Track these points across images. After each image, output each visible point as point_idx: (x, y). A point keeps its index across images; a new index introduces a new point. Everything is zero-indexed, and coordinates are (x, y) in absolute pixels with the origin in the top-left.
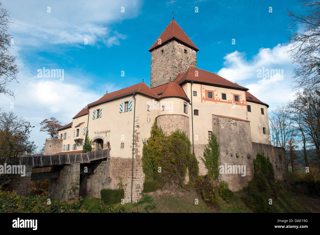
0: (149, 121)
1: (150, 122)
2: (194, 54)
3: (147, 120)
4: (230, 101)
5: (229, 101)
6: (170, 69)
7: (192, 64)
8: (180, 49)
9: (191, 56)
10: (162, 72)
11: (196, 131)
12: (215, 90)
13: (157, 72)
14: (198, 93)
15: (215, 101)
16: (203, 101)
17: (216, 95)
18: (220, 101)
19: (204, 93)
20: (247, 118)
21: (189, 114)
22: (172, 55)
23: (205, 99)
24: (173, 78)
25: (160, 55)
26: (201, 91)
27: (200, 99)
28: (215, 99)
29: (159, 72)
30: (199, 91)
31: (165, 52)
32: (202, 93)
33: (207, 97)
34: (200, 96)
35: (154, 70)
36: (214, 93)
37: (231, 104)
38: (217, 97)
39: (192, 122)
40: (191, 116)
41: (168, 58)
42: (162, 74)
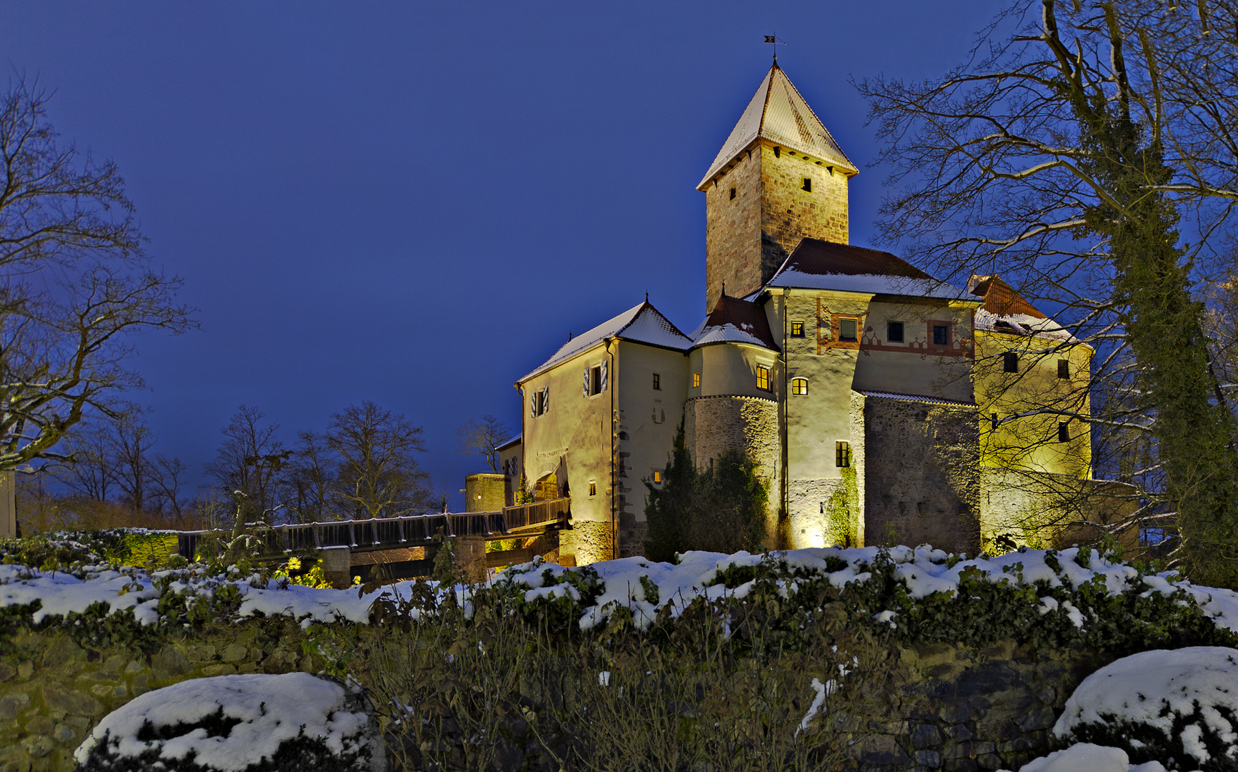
0: (659, 419)
1: (663, 419)
2: (840, 189)
3: (654, 417)
4: (916, 346)
5: (911, 344)
6: (752, 247)
7: (831, 225)
8: (783, 177)
9: (827, 198)
10: (732, 260)
11: (798, 443)
12: (867, 313)
13: (720, 262)
14: (807, 325)
15: (862, 347)
16: (824, 349)
17: (870, 329)
18: (880, 347)
19: (826, 326)
20: (973, 397)
21: (777, 391)
22: (755, 203)
23: (830, 344)
24: (759, 279)
25: (729, 203)
26: (818, 318)
27: (814, 344)
28: (866, 342)
29: (726, 258)
30: (812, 321)
31: (740, 192)
32: (819, 325)
33: (837, 337)
34: (813, 334)
35: (714, 256)
36: (860, 323)
37: (919, 355)
38: (870, 335)
39: (787, 416)
40: (782, 399)
41: (746, 213)
42: (734, 266)
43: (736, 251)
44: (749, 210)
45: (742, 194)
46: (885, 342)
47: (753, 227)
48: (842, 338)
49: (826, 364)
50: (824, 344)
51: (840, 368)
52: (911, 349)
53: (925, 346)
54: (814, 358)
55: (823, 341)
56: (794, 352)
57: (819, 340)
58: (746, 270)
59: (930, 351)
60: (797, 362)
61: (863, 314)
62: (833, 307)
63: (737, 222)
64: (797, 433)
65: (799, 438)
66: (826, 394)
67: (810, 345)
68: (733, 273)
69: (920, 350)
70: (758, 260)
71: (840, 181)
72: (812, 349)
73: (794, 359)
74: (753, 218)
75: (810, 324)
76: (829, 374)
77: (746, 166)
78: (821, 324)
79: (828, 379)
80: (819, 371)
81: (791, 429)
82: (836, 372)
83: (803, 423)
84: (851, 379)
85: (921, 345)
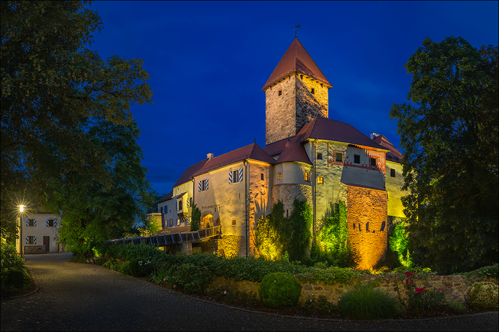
0: (263, 193)
2: (325, 94)
5: (363, 165)
6: (291, 117)
8: (304, 88)
9: (320, 97)
10: (280, 122)
11: (320, 204)
12: (346, 151)
13: (273, 122)
14: (323, 154)
15: (345, 165)
16: (330, 165)
17: (347, 158)
18: (351, 165)
19: (331, 155)
20: (385, 187)
21: (312, 181)
22: (292, 98)
23: (333, 163)
24: (295, 131)
25: (278, 97)
26: (328, 152)
27: (326, 163)
28: (346, 163)
29: (277, 121)
30: (325, 153)
31: (284, 93)
32: (328, 155)
33: (335, 160)
34: (326, 158)
35: (270, 119)
36: (344, 155)
37: (366, 169)
38: (348, 160)
39: (315, 192)
40: (314, 185)
41: (287, 102)
42: (281, 124)
43: (282, 118)
44: (289, 101)
45: (285, 94)
46: (353, 164)
47: (291, 109)
48: (337, 160)
49: (331, 171)
50: (330, 163)
51: (336, 173)
52: (363, 167)
53: (368, 166)
54: (326, 169)
55: (329, 162)
56: (318, 165)
57: (328, 161)
58: (287, 127)
59: (370, 168)
60: (319, 170)
61: (345, 151)
62: (334, 147)
63: (282, 105)
64: (319, 199)
65: (320, 202)
66: (331, 184)
67: (325, 163)
68: (280, 127)
69: (366, 167)
70: (294, 123)
71: (325, 90)
72: (325, 164)
73: (319, 168)
74: (291, 105)
75: (324, 154)
76: (332, 175)
77: (287, 82)
78: (329, 154)
79: (332, 177)
80: (328, 174)
81: (318, 198)
82: (335, 174)
83: (322, 195)
84: (340, 178)
85: (366, 165)
